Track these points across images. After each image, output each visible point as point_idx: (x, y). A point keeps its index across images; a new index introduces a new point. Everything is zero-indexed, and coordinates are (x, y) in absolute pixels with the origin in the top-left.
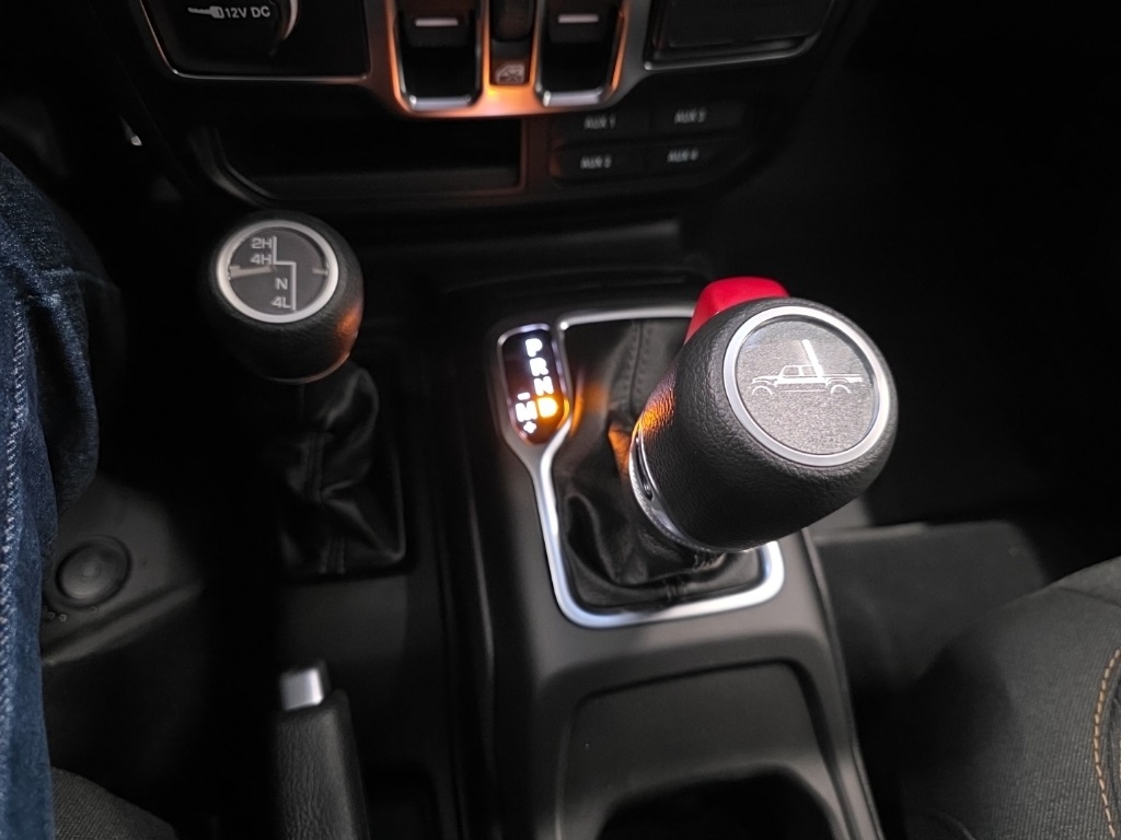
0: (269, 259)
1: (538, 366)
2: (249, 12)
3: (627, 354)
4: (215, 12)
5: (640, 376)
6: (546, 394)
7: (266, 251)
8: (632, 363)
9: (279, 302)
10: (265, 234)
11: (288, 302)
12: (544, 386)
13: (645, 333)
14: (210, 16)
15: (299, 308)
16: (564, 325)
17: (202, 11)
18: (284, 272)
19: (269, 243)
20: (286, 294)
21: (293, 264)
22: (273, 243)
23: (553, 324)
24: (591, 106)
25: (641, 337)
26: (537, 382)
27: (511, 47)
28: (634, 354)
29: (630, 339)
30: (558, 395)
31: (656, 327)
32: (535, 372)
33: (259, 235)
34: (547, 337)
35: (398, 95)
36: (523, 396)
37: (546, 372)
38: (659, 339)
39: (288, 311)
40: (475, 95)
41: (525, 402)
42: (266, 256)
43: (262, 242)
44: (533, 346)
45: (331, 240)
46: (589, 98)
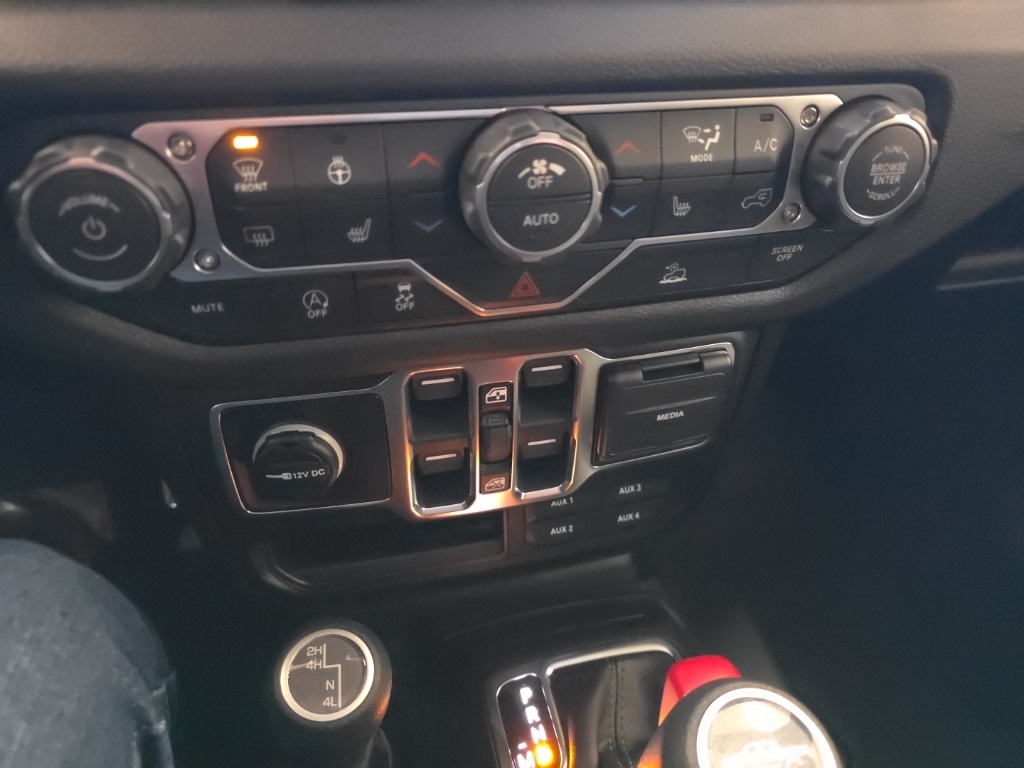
0: (320, 664)
1: (532, 714)
2: (310, 474)
3: (607, 692)
4: (286, 476)
5: (620, 712)
6: (541, 741)
7: (319, 657)
8: (612, 701)
9: (328, 702)
10: (317, 643)
11: (336, 702)
12: (539, 734)
13: (620, 671)
14: (281, 479)
15: (345, 706)
16: (549, 671)
17: (276, 477)
18: (332, 674)
19: (320, 650)
20: (334, 693)
21: (339, 666)
22: (323, 649)
23: (541, 670)
24: (556, 495)
25: (617, 675)
26: (533, 730)
27: (495, 467)
28: (613, 692)
29: (608, 679)
30: (552, 741)
31: (628, 664)
32: (530, 721)
33: (311, 644)
34: (536, 684)
35: (413, 509)
36: (522, 746)
37: (538, 719)
38: (632, 674)
39: (337, 710)
40: (470, 501)
41: (524, 753)
42: (318, 662)
43: (315, 649)
44: (526, 694)
45: (368, 641)
46: (555, 490)
